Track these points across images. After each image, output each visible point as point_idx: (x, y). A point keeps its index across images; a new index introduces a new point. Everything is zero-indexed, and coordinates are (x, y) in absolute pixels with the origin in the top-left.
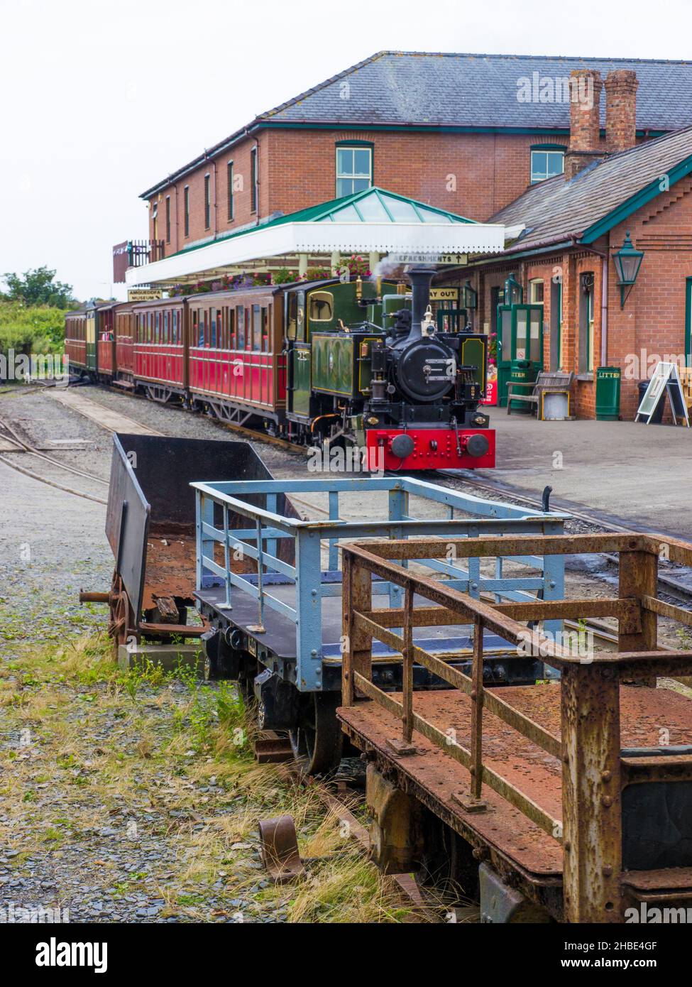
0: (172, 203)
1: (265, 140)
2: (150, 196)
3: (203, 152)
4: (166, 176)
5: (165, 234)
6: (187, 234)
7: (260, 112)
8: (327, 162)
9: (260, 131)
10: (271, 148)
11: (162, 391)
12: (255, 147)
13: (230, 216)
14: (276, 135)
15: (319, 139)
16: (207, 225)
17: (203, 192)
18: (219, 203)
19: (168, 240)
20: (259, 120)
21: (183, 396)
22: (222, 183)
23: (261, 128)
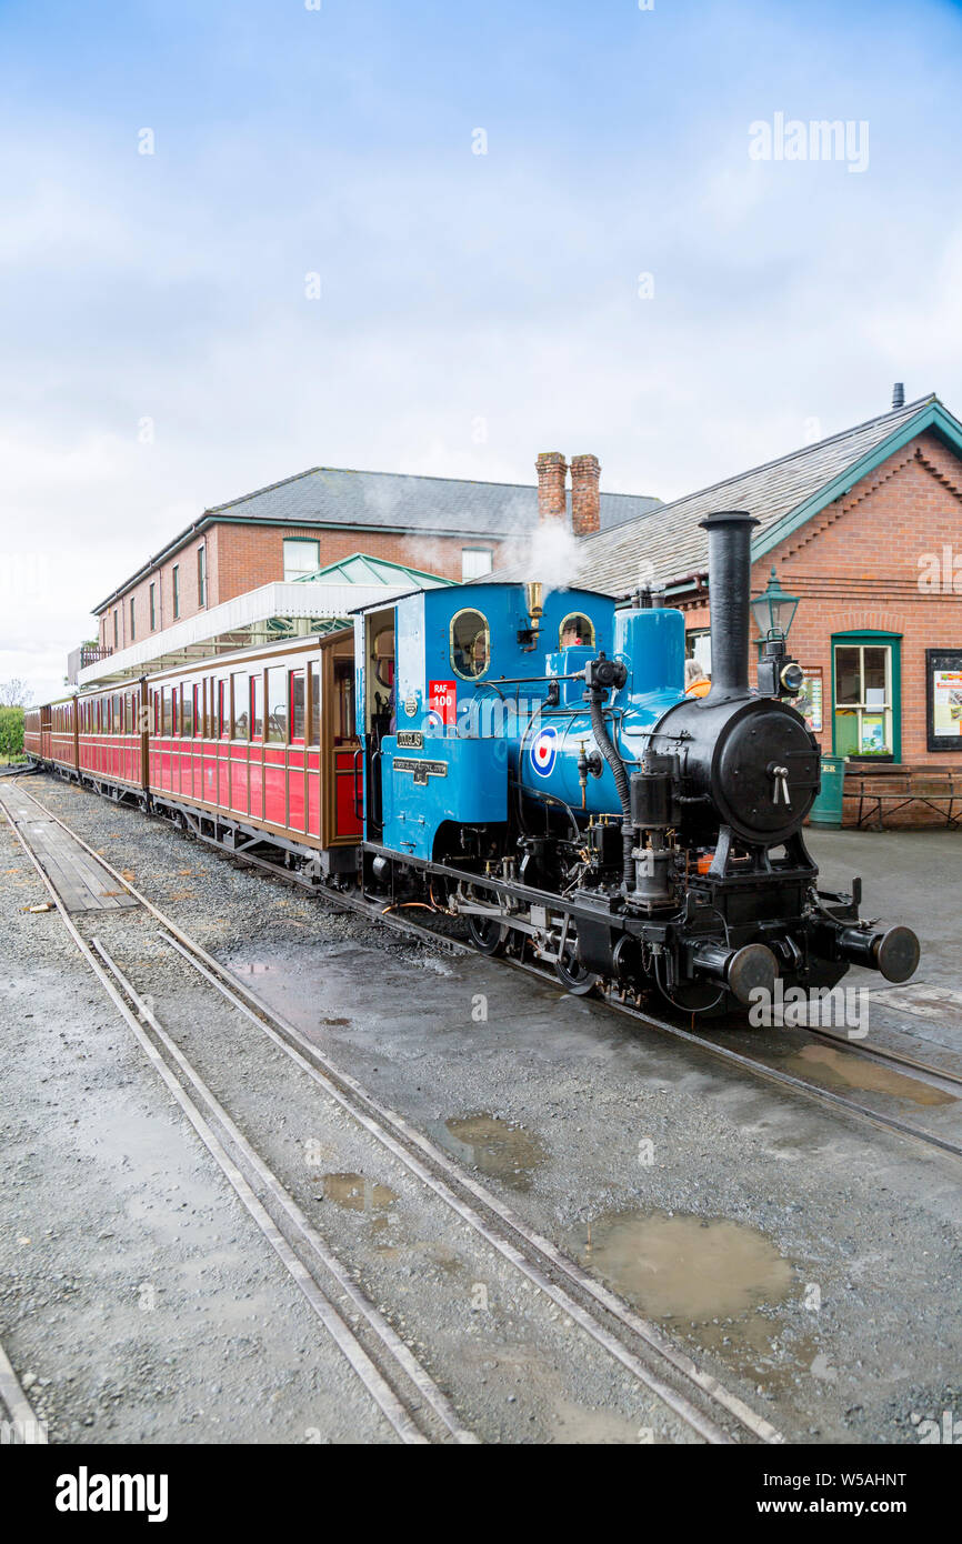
0: (120, 615)
1: (214, 534)
2: (100, 611)
3: (150, 559)
4: (114, 590)
5: (114, 641)
6: (133, 638)
7: (209, 507)
8: (275, 556)
9: (209, 527)
10: (221, 542)
11: (112, 788)
12: (203, 544)
13: (176, 615)
14: (225, 529)
15: (267, 535)
16: (152, 628)
17: (149, 599)
18: (164, 605)
19: (116, 646)
20: (208, 514)
21: (142, 798)
22: (168, 587)
23: (210, 522)
